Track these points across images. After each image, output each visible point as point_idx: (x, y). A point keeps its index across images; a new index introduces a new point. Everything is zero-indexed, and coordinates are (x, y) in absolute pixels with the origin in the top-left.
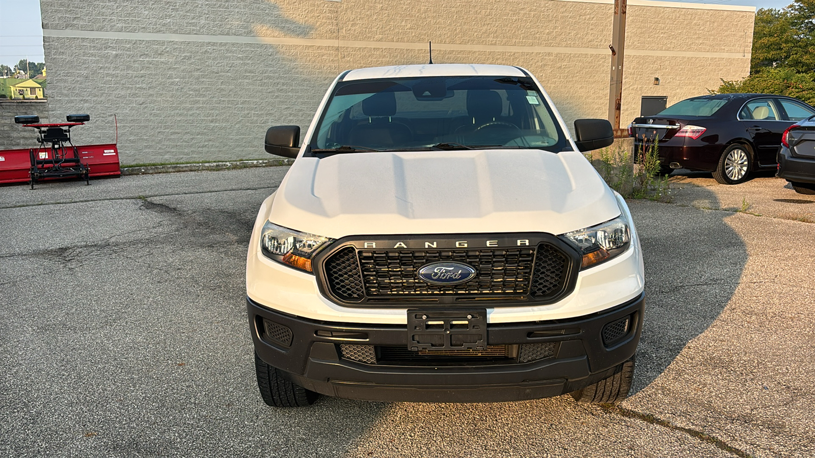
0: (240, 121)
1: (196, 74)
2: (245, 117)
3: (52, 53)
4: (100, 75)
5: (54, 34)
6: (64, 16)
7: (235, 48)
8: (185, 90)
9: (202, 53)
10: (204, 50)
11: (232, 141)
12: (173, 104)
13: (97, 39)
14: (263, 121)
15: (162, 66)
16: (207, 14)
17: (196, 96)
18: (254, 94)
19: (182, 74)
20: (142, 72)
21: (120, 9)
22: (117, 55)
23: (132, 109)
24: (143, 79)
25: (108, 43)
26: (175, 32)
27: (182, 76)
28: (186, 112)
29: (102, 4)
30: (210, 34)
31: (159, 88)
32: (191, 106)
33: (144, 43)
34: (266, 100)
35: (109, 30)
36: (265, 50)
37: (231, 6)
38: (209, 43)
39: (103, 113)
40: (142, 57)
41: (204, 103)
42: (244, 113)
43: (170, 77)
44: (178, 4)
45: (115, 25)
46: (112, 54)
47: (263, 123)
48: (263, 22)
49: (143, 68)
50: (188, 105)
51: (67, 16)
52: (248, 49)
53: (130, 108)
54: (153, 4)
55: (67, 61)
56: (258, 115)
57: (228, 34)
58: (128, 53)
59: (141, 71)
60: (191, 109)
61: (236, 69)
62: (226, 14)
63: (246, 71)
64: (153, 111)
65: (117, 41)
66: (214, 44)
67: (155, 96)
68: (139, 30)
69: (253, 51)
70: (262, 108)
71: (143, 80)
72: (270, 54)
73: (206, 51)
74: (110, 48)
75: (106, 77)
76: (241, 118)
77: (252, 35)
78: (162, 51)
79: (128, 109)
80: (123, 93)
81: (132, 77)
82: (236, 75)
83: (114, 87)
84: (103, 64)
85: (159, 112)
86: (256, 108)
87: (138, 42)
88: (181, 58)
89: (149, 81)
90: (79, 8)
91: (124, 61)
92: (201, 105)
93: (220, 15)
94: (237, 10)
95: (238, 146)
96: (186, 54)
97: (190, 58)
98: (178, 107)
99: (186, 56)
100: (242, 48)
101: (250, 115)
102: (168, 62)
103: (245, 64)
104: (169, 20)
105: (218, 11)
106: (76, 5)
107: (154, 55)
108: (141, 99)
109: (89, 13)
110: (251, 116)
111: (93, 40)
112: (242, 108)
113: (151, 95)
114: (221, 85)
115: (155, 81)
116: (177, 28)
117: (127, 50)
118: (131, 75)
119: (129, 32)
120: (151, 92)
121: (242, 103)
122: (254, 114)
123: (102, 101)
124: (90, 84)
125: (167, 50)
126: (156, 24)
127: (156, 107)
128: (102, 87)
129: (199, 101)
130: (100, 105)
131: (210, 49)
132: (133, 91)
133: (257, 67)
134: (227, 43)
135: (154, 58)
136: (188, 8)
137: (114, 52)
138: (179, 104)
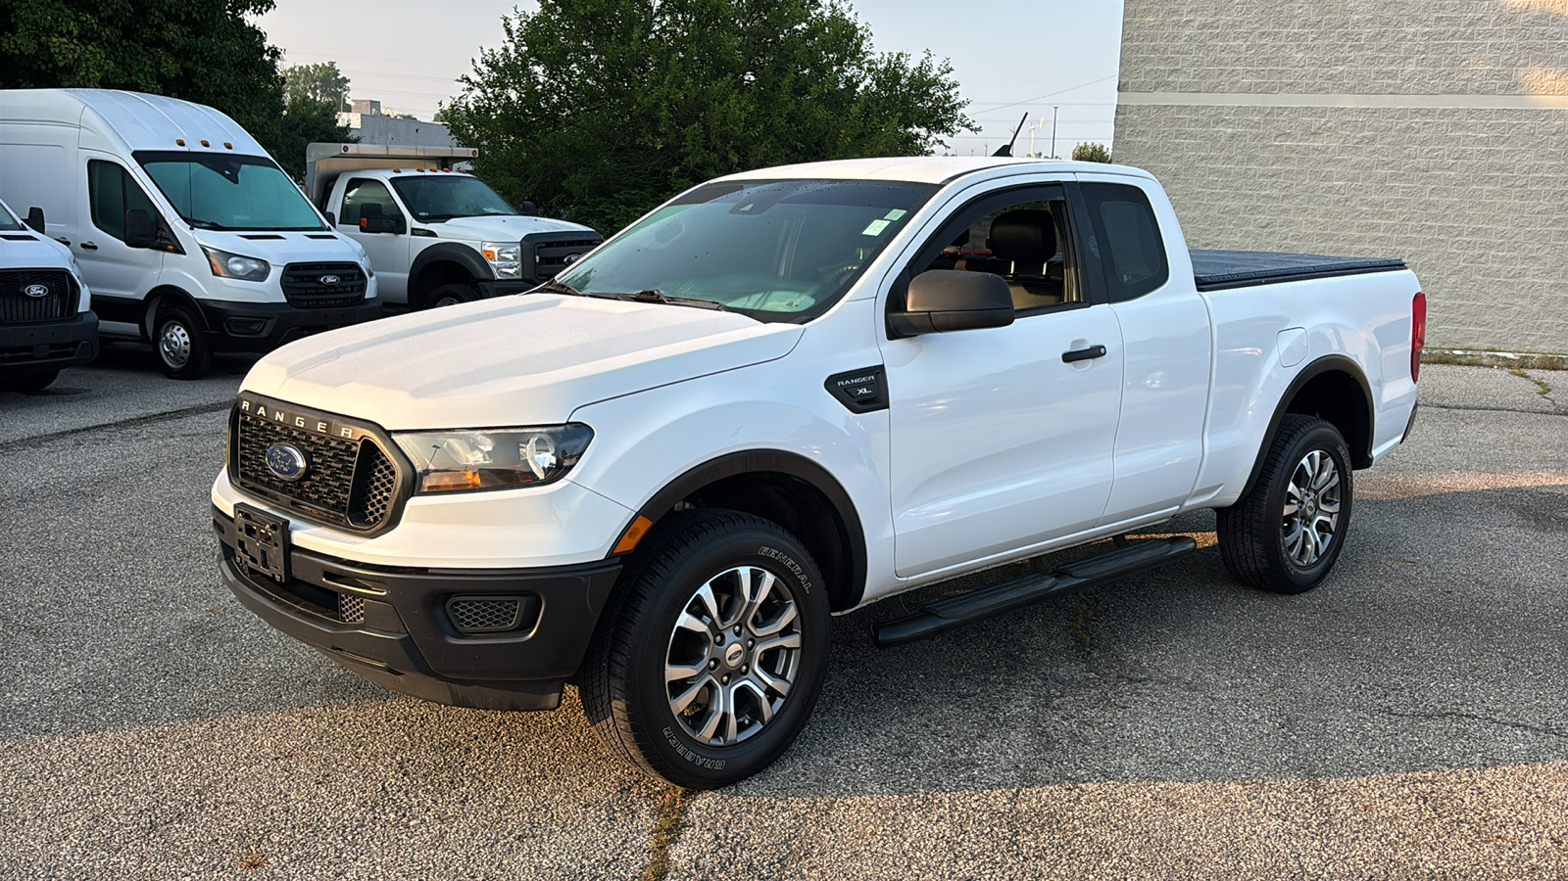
0: (1460, 271)
1: (1381, 172)
2: (1472, 262)
3: (1127, 133)
4: (1198, 172)
5: (1134, 99)
6: (1156, 68)
7: (1473, 120)
8: (1352, 204)
9: (1399, 130)
10: (1404, 125)
11: (1435, 309)
12: (1326, 228)
13: (1203, 107)
14: (1512, 273)
15: (1314, 156)
16: (1423, 53)
17: (1374, 215)
18: (1503, 214)
19: (1352, 172)
20: (1274, 167)
21: (1253, 51)
22: (1233, 136)
23: (1247, 234)
24: (1274, 179)
25: (1221, 113)
26: (1351, 91)
27: (1350, 176)
28: (1347, 246)
29: (1221, 44)
30: (1422, 92)
31: (1301, 197)
32: (1359, 234)
33: (1286, 113)
34: (1529, 229)
35: (1226, 90)
36: (1545, 122)
37: (1480, 34)
38: (1418, 111)
39: (1194, 241)
40: (1279, 139)
41: (1387, 230)
42: (1471, 253)
43: (1327, 178)
44: (1363, 36)
45: (1238, 82)
46: (1225, 133)
47: (1511, 277)
48: (1547, 61)
49: (1277, 160)
50: (1355, 233)
51: (1160, 68)
52: (1504, 121)
53: (1243, 233)
54: (1315, 39)
55: (1148, 145)
56: (1504, 261)
57: (1462, 92)
58: (1255, 131)
59: (1273, 164)
60: (1360, 240)
61: (1469, 162)
62: (1465, 50)
63: (1491, 167)
64: (1285, 242)
65: (1239, 110)
66: (1429, 112)
67: (1292, 212)
68: (1281, 89)
69: (1514, 126)
70: (1516, 245)
71: (1275, 183)
72: (1554, 130)
73: (1408, 128)
74: (1223, 124)
75: (1210, 174)
76: (1464, 264)
77: (1517, 92)
78: (1319, 129)
79: (1239, 235)
80: (1233, 205)
81: (1255, 175)
82: (1467, 176)
83: (1219, 193)
84: (1206, 152)
85: (1295, 243)
86: (1501, 244)
87: (1275, 111)
88: (1355, 141)
89: (1284, 185)
90: (1182, 53)
91: (1245, 146)
92: (1381, 234)
93: (1452, 53)
94: (1490, 42)
95: (1446, 321)
96: (1366, 133)
97: (1373, 140)
98: (1334, 236)
99: (1364, 137)
100: (1491, 119)
101: (1484, 258)
102: (1328, 148)
103: (1490, 153)
104: (1342, 68)
105: (1447, 44)
106: (1177, 49)
107: (1302, 135)
108: (1265, 218)
109: (1198, 61)
110: (1487, 261)
111: (1197, 109)
112: (1469, 243)
113: (1286, 211)
114: (1430, 196)
115: (1297, 185)
116: (1354, 82)
117: (1252, 127)
118: (1253, 172)
119: (1260, 93)
120: (1285, 205)
121: (1472, 233)
122: (1493, 256)
123: (1194, 219)
124: (1180, 186)
125: (1329, 125)
126: (1314, 77)
127: (1291, 234)
128: (1199, 193)
129: (1379, 225)
130: (1191, 225)
131: (1417, 123)
132: (1254, 202)
133: (1517, 158)
134: (1458, 110)
135: (1300, 141)
136: (1384, 42)
137: (1230, 131)
138: (1337, 229)
